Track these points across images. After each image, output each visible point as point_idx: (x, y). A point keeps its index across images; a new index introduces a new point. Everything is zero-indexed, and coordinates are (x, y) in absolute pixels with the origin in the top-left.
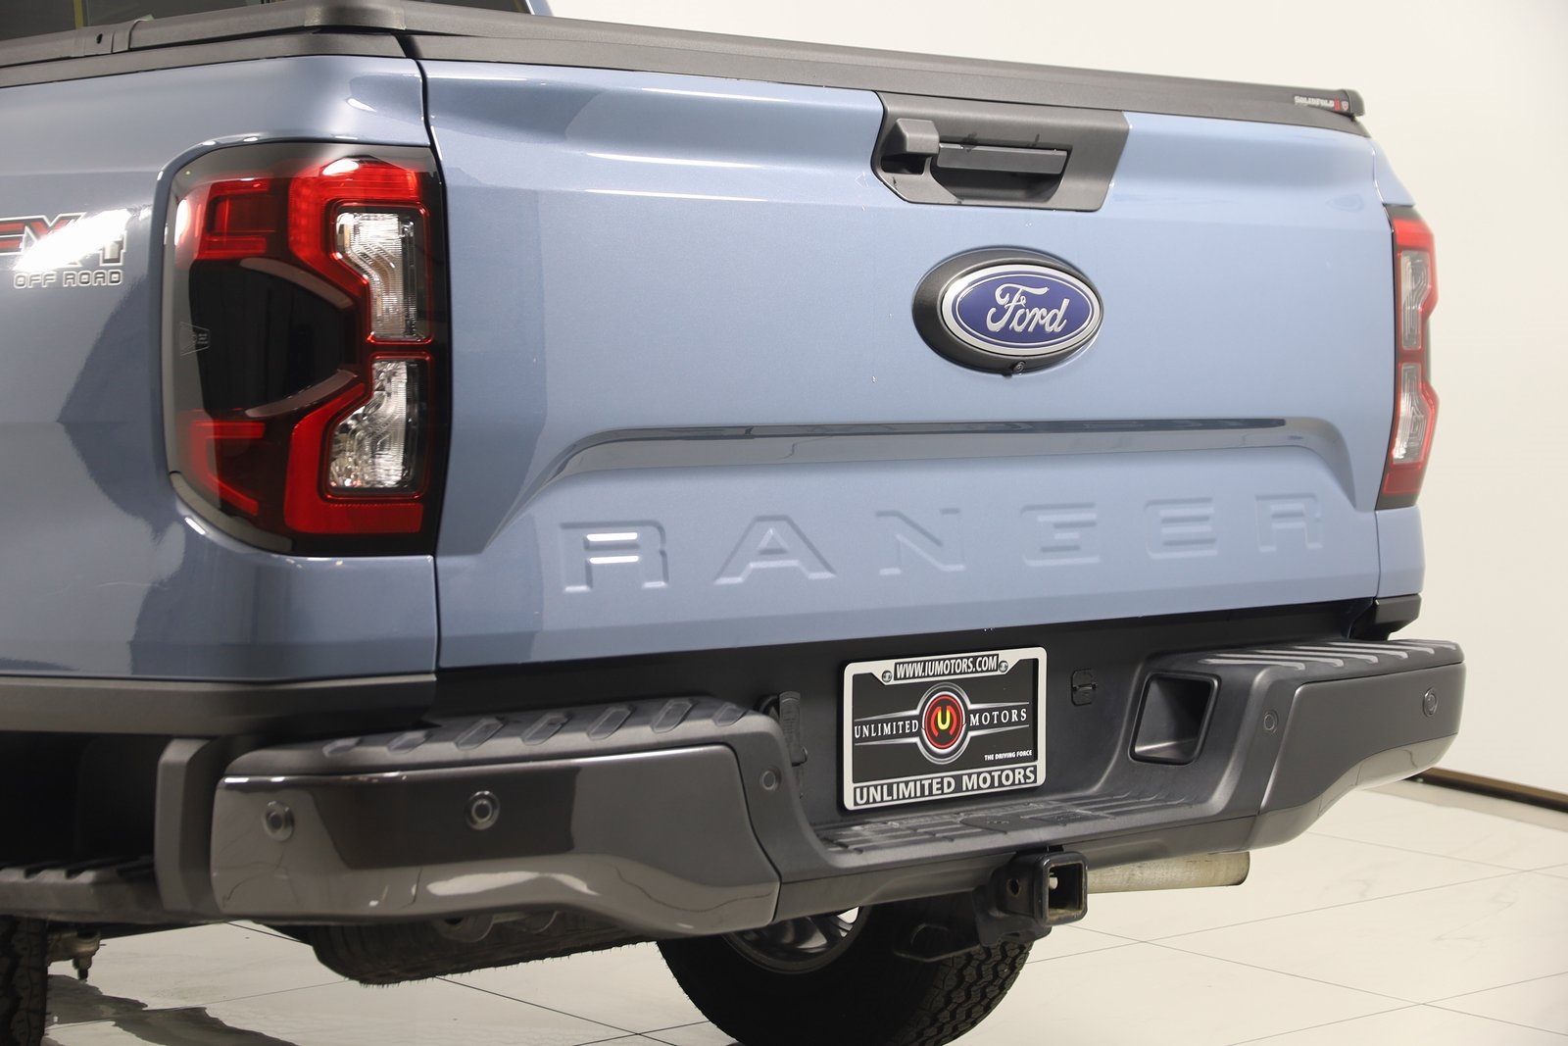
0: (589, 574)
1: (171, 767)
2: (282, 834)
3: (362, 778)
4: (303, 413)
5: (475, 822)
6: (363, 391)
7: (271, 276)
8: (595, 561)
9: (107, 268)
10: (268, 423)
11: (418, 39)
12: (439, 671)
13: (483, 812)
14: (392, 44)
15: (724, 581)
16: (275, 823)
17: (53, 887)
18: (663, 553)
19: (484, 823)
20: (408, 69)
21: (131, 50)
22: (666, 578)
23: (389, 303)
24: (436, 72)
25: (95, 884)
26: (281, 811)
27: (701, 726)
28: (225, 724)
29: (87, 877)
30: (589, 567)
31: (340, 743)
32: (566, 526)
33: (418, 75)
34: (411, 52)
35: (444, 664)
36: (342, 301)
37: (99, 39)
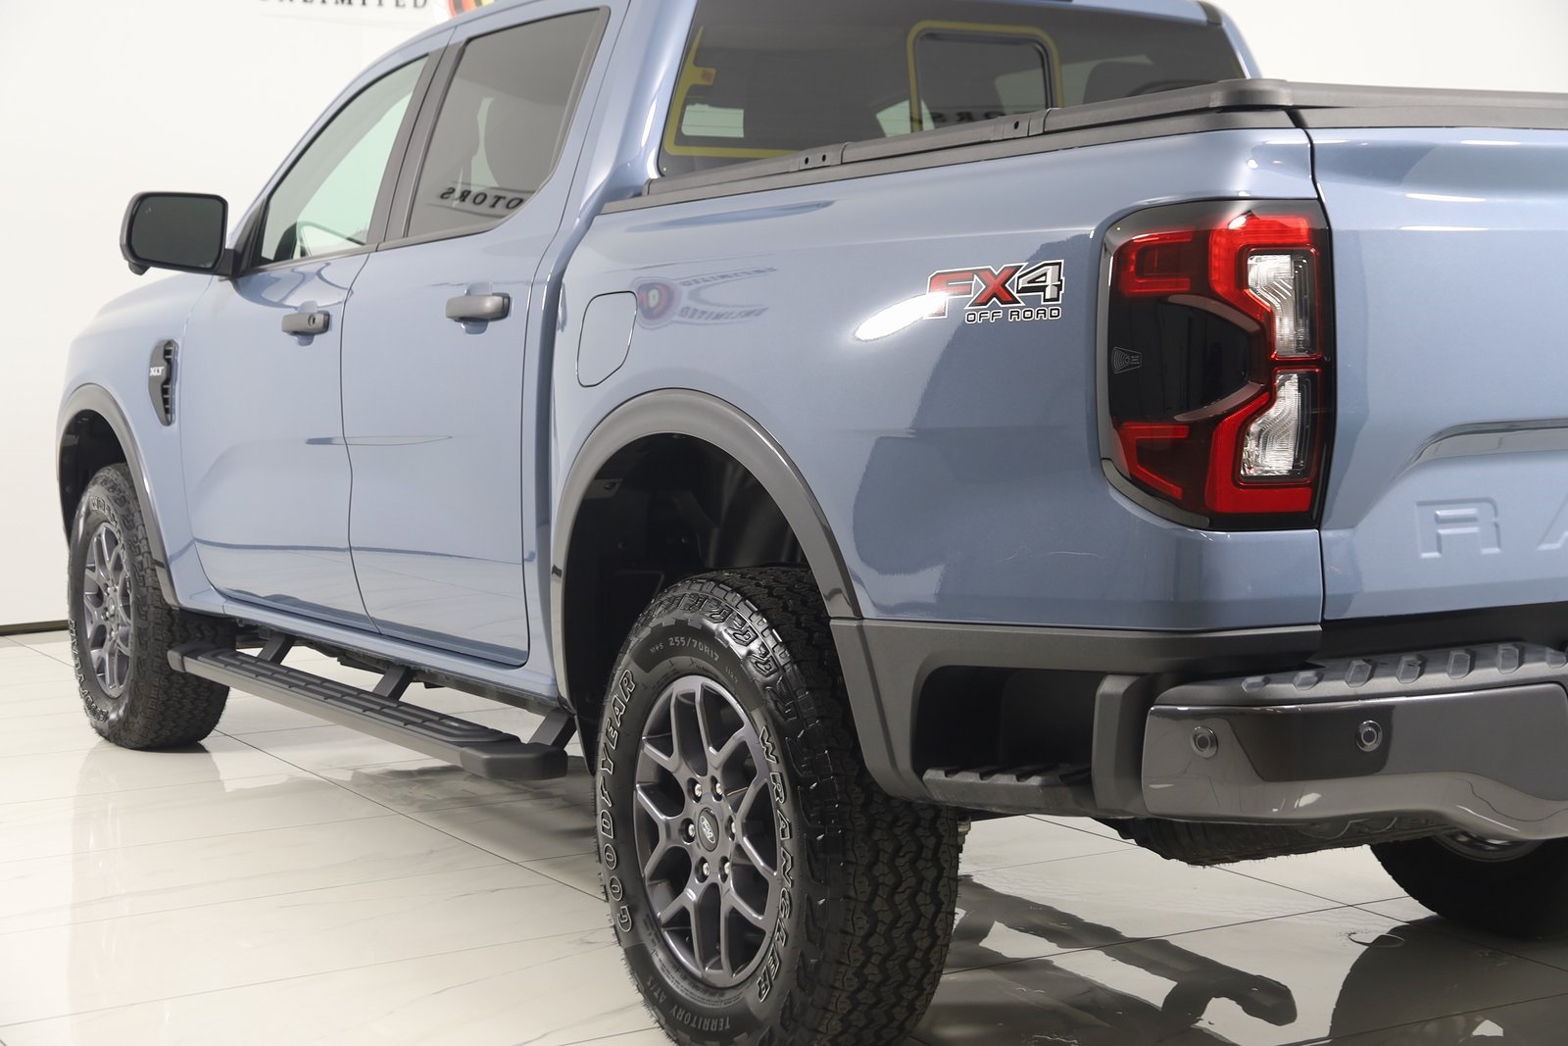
0: (1439, 543)
1: (1107, 697)
2: (1208, 752)
3: (1269, 709)
4: (1220, 418)
5: (1363, 745)
6: (1269, 397)
7: (1191, 308)
8: (1442, 532)
9: (1047, 306)
10: (1192, 426)
11: (1303, 112)
12: (1324, 623)
13: (1369, 737)
14: (1283, 117)
15: (1545, 547)
16: (1202, 743)
17: (1006, 787)
18: (1496, 525)
19: (1371, 746)
20: (1297, 138)
21: (1045, 133)
22: (1499, 545)
23: (1286, 329)
24: (1321, 138)
25: (1042, 786)
26: (1207, 733)
27: (1537, 668)
28: (1152, 664)
29: (1035, 781)
30: (1439, 537)
31: (1251, 680)
32: (1421, 504)
33: (1306, 141)
34: (1299, 123)
35: (1326, 617)
36: (1251, 326)
37: (1016, 125)
